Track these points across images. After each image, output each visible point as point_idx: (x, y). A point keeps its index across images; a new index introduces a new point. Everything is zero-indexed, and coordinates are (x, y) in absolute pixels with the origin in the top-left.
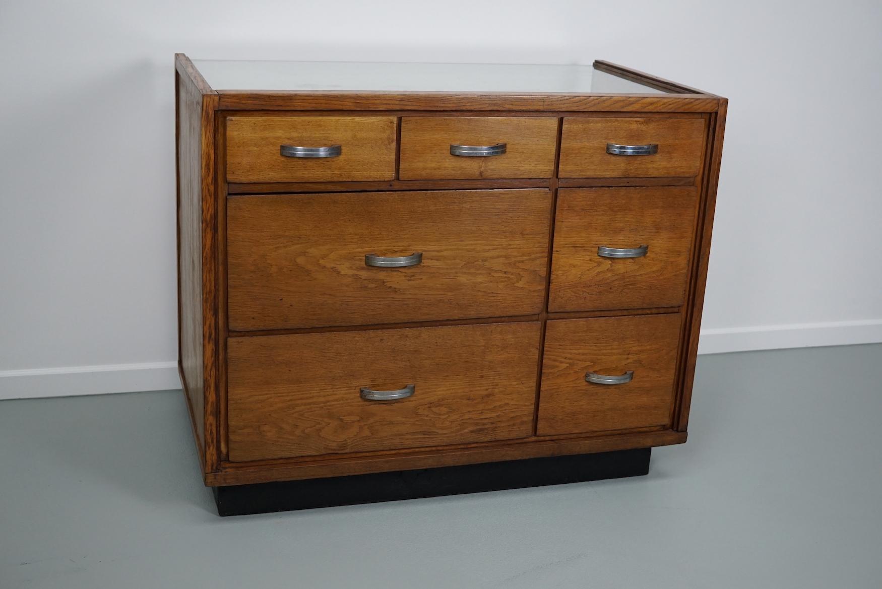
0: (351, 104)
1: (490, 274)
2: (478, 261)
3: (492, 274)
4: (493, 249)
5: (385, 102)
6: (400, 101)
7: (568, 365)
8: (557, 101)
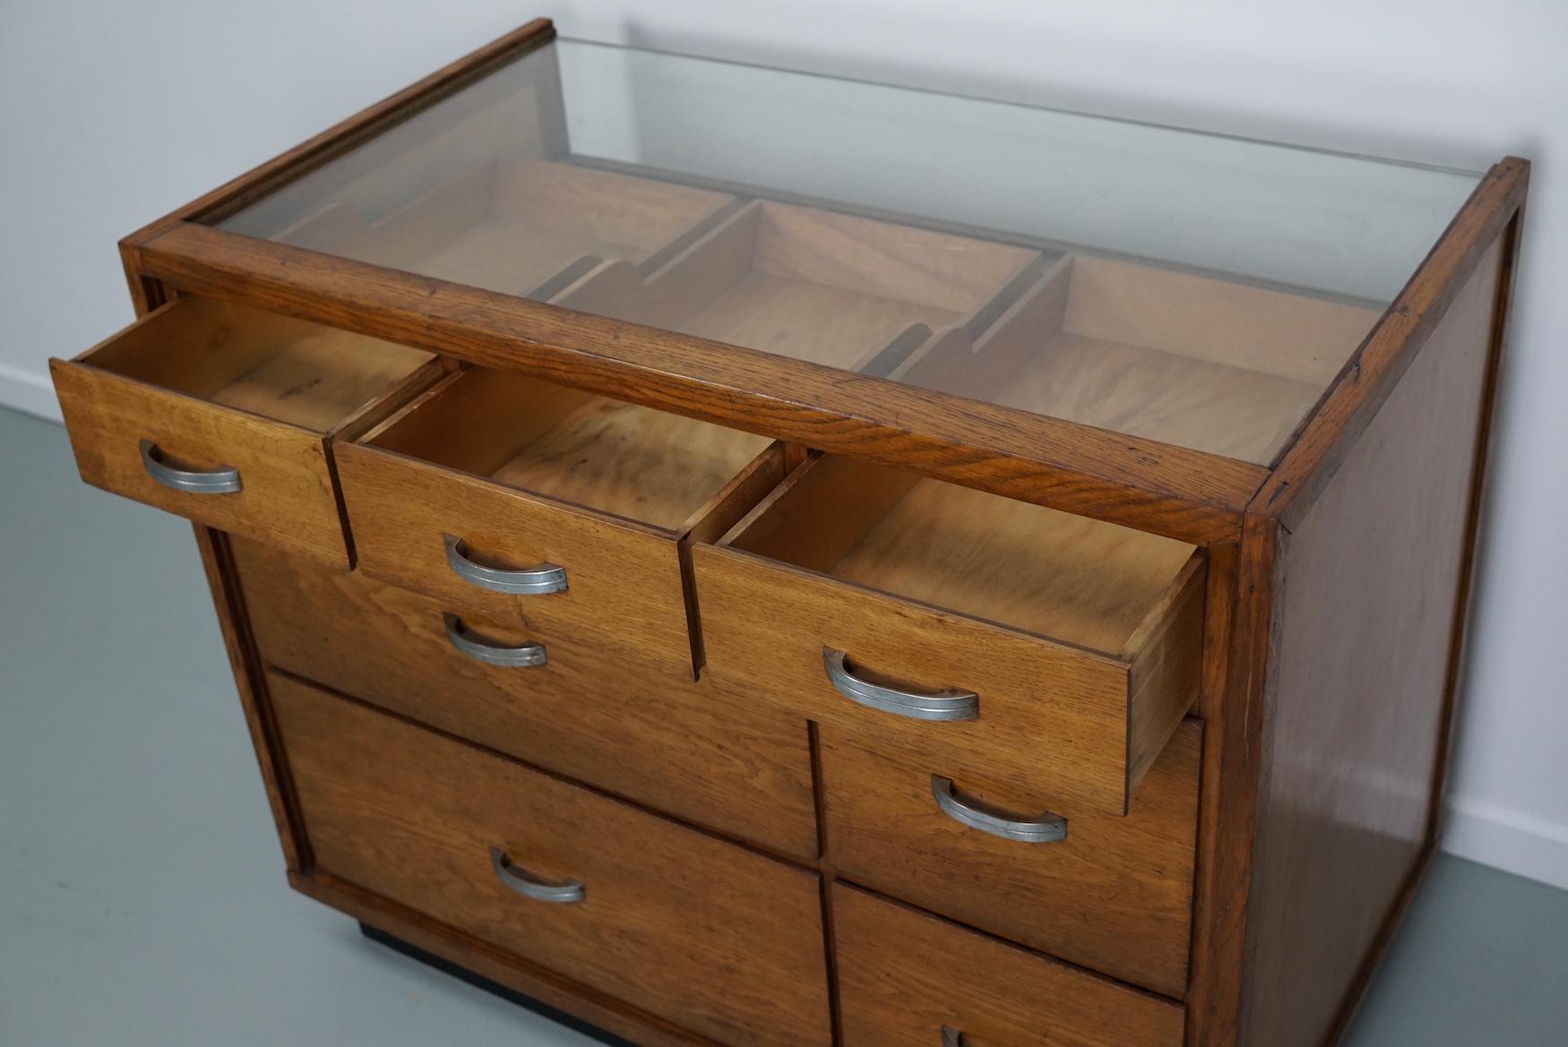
0: (343, 315)
1: (687, 737)
2: (657, 701)
3: (691, 738)
4: (685, 690)
5: (402, 325)
6: (428, 328)
7: (896, 991)
8: (764, 406)
